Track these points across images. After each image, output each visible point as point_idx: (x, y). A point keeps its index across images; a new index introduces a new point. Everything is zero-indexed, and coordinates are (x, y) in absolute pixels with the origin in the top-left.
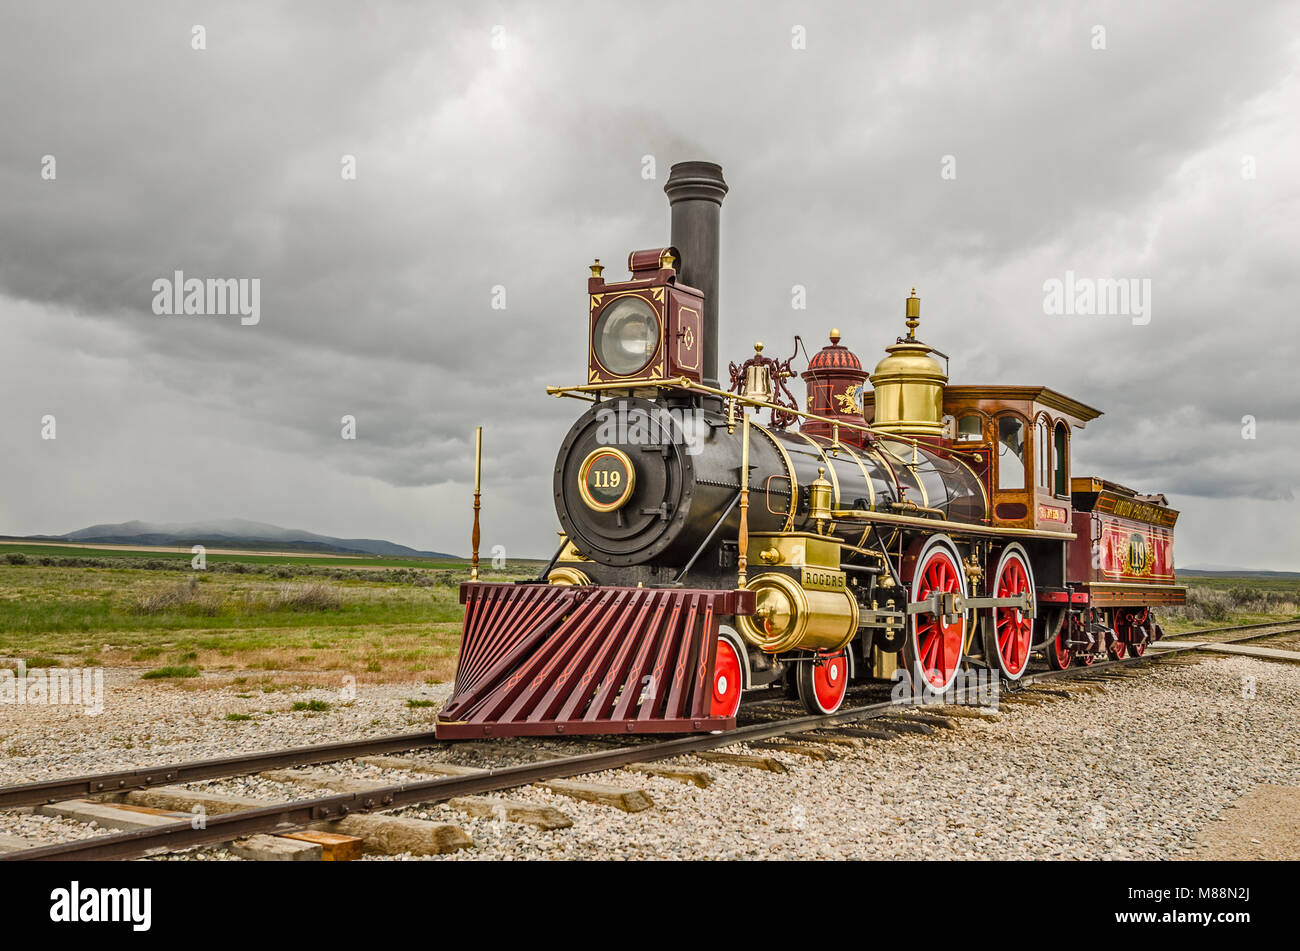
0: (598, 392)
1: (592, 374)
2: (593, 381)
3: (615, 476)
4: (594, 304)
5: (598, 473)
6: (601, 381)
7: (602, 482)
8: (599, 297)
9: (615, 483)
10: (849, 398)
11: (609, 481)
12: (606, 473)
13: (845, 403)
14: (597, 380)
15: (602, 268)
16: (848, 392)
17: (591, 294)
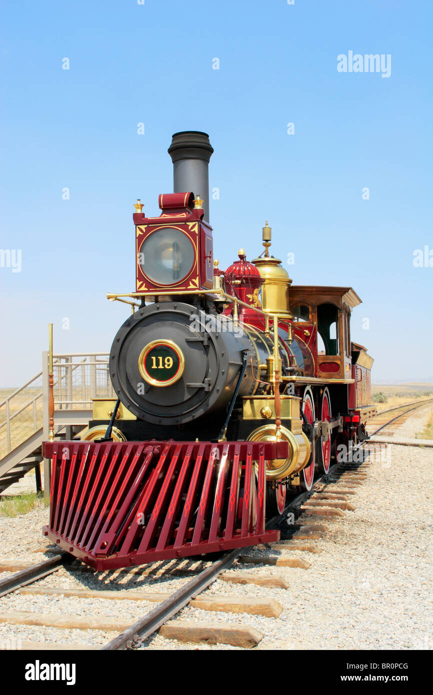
0: (143, 298)
1: (139, 284)
2: (141, 289)
3: (168, 360)
4: (139, 232)
5: (154, 358)
6: (147, 289)
7: (158, 364)
8: (143, 227)
9: (169, 365)
10: (255, 297)
11: (164, 364)
12: (161, 358)
13: (253, 299)
14: (143, 288)
15: (142, 205)
16: (255, 292)
17: (136, 225)
